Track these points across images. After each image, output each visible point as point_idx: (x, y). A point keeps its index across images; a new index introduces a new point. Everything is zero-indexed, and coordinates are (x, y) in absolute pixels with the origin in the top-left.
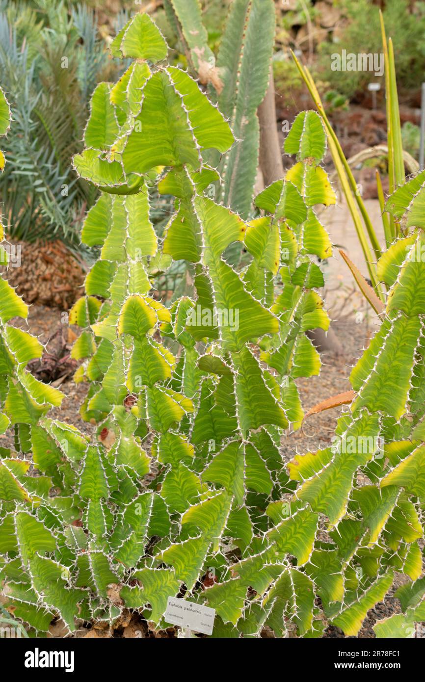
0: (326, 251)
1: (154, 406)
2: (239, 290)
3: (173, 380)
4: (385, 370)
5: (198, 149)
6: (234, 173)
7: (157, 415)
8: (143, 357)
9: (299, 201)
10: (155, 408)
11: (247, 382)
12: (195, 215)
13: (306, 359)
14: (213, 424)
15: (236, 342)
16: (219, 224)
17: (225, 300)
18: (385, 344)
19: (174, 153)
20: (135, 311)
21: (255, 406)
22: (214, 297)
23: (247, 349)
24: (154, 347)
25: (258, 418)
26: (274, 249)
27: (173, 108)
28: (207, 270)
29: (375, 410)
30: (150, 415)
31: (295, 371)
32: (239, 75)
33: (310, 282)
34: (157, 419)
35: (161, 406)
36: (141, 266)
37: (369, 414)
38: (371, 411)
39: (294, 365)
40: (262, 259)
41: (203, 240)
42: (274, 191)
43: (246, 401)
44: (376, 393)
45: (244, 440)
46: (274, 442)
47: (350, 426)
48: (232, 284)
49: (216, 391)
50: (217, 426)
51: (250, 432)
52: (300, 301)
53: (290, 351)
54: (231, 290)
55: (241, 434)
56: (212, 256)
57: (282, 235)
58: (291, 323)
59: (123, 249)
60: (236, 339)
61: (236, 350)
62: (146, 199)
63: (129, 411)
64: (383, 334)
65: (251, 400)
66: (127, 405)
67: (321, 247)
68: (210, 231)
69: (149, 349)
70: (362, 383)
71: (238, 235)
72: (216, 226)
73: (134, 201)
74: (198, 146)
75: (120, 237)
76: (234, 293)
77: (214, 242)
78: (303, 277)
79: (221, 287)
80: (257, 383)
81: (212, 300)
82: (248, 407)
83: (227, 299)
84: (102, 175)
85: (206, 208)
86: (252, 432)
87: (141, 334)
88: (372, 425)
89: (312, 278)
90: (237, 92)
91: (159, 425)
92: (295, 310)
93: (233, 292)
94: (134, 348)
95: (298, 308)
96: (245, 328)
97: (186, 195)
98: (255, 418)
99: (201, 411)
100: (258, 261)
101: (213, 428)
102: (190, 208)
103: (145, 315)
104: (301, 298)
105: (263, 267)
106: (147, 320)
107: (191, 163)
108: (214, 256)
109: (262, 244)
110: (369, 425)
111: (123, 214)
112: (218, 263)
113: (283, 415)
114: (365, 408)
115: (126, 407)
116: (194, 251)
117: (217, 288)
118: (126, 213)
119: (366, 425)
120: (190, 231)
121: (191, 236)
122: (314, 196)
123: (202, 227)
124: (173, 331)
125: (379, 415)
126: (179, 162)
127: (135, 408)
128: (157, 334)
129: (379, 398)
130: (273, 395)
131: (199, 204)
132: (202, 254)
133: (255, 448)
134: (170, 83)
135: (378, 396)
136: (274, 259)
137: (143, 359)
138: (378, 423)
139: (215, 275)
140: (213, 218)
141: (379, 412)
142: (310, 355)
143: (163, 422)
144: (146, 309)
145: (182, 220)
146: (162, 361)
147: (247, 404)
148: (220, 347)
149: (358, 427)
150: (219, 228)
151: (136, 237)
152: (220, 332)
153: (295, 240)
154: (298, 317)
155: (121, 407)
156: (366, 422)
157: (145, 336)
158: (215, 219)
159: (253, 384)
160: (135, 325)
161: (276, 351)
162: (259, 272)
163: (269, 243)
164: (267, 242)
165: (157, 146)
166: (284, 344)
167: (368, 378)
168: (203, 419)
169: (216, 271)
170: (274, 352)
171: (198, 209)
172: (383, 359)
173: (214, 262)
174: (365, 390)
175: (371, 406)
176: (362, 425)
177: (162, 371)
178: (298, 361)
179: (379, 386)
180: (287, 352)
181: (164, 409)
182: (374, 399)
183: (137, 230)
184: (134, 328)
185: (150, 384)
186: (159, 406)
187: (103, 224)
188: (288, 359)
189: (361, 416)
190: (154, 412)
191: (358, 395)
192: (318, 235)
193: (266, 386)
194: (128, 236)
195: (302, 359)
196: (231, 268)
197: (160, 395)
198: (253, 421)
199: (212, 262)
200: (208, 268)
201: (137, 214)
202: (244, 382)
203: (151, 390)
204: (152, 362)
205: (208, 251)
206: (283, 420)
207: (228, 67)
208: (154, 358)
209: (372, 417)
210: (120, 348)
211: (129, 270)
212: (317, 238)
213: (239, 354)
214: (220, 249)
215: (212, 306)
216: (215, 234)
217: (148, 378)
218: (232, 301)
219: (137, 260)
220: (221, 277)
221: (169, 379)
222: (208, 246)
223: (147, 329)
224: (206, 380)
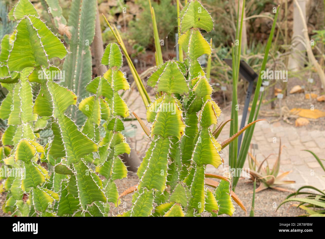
0: (126, 113)
1: (37, 198)
2: (75, 130)
3: (46, 183)
4: (154, 167)
5: (47, 57)
6: (80, 79)
7: (39, 203)
9: (109, 87)
10: (38, 199)
11: (83, 179)
12: (49, 91)
13: (120, 169)
14: (69, 205)
15: (76, 158)
16: (62, 96)
17: (68, 136)
18: (152, 153)
19: (36, 60)
20: (24, 149)
21: (89, 192)
22: (62, 134)
23: (82, 161)
24: (35, 166)
25: (91, 198)
26: (98, 112)
27: (33, 36)
28: (57, 120)
29: (151, 188)
30: (35, 203)
31: (114, 176)
32: (79, 29)
33: (117, 128)
34: (39, 205)
35: (41, 197)
36: (30, 126)
37: (148, 191)
38: (149, 189)
39: (113, 173)
40: (92, 118)
41: (53, 104)
42: (96, 83)
43: (84, 190)
44: (150, 179)
45: (84, 210)
46: (100, 210)
47: (138, 198)
48: (71, 127)
49: (68, 186)
50: (71, 206)
51: (87, 206)
52: (112, 138)
53: (111, 166)
54: (71, 130)
55: (82, 207)
56: (60, 113)
57: (101, 105)
58: (109, 150)
59: (19, 118)
60: (76, 156)
61: (76, 162)
62: (31, 92)
63: (25, 203)
64: (152, 149)
65: (86, 189)
66: (24, 200)
67: (124, 111)
68: (57, 100)
69: (33, 168)
70: (143, 175)
71: (72, 102)
72: (61, 97)
73: (24, 93)
74: (47, 55)
75: (18, 112)
76: (72, 132)
77: (60, 106)
78: (113, 126)
79: (65, 129)
80: (89, 179)
81: (61, 136)
82: (85, 193)
83: (69, 135)
85: (55, 88)
86: (88, 206)
87: (28, 160)
88: (150, 196)
89: (118, 126)
90: (79, 38)
91: (40, 208)
92: (110, 143)
93: (72, 131)
95: (112, 141)
96: (80, 150)
97: (43, 82)
98: (89, 198)
99: (62, 198)
100: (90, 119)
101: (69, 207)
102: (46, 88)
103: (29, 150)
104: (113, 137)
105: (93, 122)
106: (31, 152)
107: (44, 64)
108: (61, 113)
109: (92, 111)
110: (148, 196)
111: (18, 100)
112: (63, 117)
113: (104, 195)
114: (146, 188)
115: (24, 201)
116: (49, 111)
117: (63, 130)
118: (20, 99)
119: (147, 197)
120: (47, 100)
121: (48, 103)
122: (118, 86)
123: (52, 98)
124: (47, 158)
125: (153, 191)
126: (38, 65)
127: (28, 201)
128: (39, 161)
129: (152, 182)
130: (97, 185)
131: (51, 86)
132: (53, 112)
133: (90, 214)
134: (31, 24)
135: (152, 181)
136: (98, 117)
137: (30, 173)
138: (152, 195)
139: (62, 123)
140: (59, 93)
141: (153, 189)
142: (121, 168)
143: (43, 206)
144: (30, 147)
145: (42, 95)
146: (40, 173)
147: (85, 191)
148: (66, 160)
149: (143, 198)
150: (62, 98)
151: (26, 112)
152: (66, 153)
153: (109, 108)
154: (112, 147)
155: (21, 201)
156: (147, 195)
157: (30, 161)
158: (60, 93)
159: (87, 180)
160: (25, 155)
161: (102, 165)
162: (91, 125)
163: (95, 110)
164: (94, 109)
166: (106, 161)
167: (145, 172)
168: (63, 202)
169: (62, 121)
170: (101, 165)
171: (50, 88)
172: (152, 162)
173: (61, 116)
174: (144, 178)
175: (148, 186)
176: (144, 197)
177: (40, 179)
178: (115, 171)
179: (151, 176)
180: (110, 167)
181: (43, 199)
182: (149, 183)
183: (27, 108)
184: (24, 157)
185: (34, 186)
186: (40, 198)
188: (110, 170)
189: (144, 192)
190: (38, 201)
191: (141, 181)
192: (122, 105)
193: (94, 180)
194: (22, 111)
195: (118, 170)
196: (70, 119)
197: (40, 192)
198: (88, 200)
199: (59, 116)
200: (58, 119)
201: (26, 100)
202: (82, 179)
203: (35, 190)
204: (35, 175)
205: (57, 111)
206: (104, 198)
207: (74, 26)
208: (36, 172)
209: (149, 192)
211: (23, 129)
212: (121, 107)
213: (78, 164)
214: (63, 109)
215: (61, 139)
216: (60, 101)
217: (33, 183)
218: (72, 136)
219: (27, 124)
220: (65, 124)
221: (44, 182)
222: (57, 107)
223: (31, 157)
224: (64, 181)
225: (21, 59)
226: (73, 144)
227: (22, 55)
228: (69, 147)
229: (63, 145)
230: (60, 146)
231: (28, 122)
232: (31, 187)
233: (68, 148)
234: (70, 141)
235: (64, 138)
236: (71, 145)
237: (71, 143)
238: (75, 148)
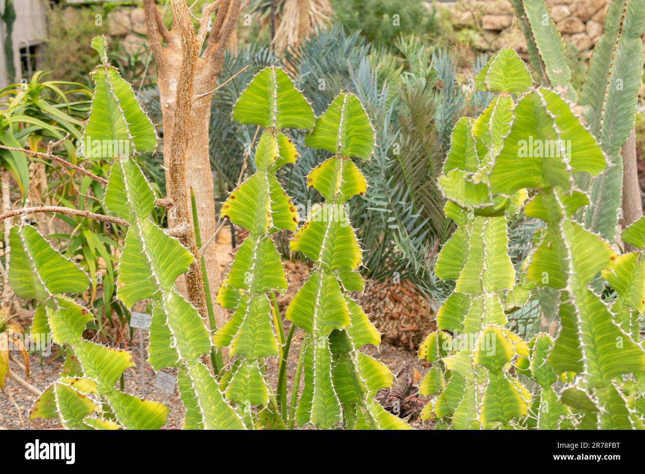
2: (607, 322)
3: (529, 418)
5: (569, 171)
8: (498, 391)
11: (612, 422)
12: (563, 239)
15: (601, 377)
16: (587, 250)
17: (591, 331)
19: (543, 175)
22: (579, 327)
23: (613, 386)
24: (510, 381)
26: (641, 287)
27: (544, 129)
28: (574, 299)
32: (603, 113)
36: (497, 300)
40: (627, 297)
41: (571, 266)
42: (643, 226)
48: (599, 315)
54: (598, 321)
56: (579, 283)
59: (479, 282)
60: (602, 374)
61: (601, 386)
62: (505, 232)
68: (577, 258)
69: (504, 384)
71: (607, 263)
72: (585, 253)
73: (492, 234)
74: (569, 167)
75: (476, 269)
76: (601, 325)
77: (582, 269)
79: (587, 317)
81: (578, 331)
83: (594, 330)
84: (467, 196)
85: (575, 233)
87: (497, 367)
90: (601, 130)
93: (600, 323)
94: (489, 381)
96: (612, 363)
97: (554, 218)
100: (623, 299)
102: (557, 232)
103: (501, 347)
105: (628, 306)
106: (504, 353)
107: (561, 185)
108: (581, 284)
109: (628, 281)
111: (480, 247)
112: (585, 292)
116: (558, 278)
117: (583, 318)
118: (484, 245)
120: (556, 256)
121: (557, 262)
123: (569, 252)
124: (530, 368)
126: (547, 185)
128: (512, 371)
131: (567, 229)
132: (569, 280)
134: (542, 104)
136: (641, 297)
137: (497, 394)
139: (581, 304)
140: (582, 244)
144: (504, 341)
145: (549, 245)
146: (518, 396)
148: (585, 381)
150: (587, 255)
151: (493, 270)
152: (585, 365)
157: (500, 369)
160: (491, 357)
161: (641, 396)
162: (624, 311)
163: (635, 280)
165: (526, 168)
169: (582, 301)
170: (639, 396)
171: (566, 233)
173: (580, 291)
177: (518, 408)
183: (495, 263)
184: (489, 360)
185: (504, 421)
187: (459, 259)
194: (485, 268)
196: (598, 298)
199: (578, 290)
200: (575, 297)
201: (495, 246)
203: (504, 428)
204: (507, 398)
205: (575, 279)
207: (592, 105)
208: (510, 394)
210: (472, 383)
211: (485, 303)
213: (604, 391)
214: (586, 278)
215: (576, 337)
216: (583, 260)
217: (502, 414)
218: (600, 333)
219: (493, 294)
220: (587, 306)
221: (525, 416)
222: (575, 273)
223: (503, 362)
224: (565, 419)
225: (517, 171)
226: (599, 348)
227: (517, 164)
228: (590, 353)
229: (581, 349)
230: (572, 350)
231: (496, 290)
232: (498, 421)
233: (589, 355)
234: (593, 342)
235: (585, 335)
236: (594, 351)
237: (596, 347)
238: (601, 358)
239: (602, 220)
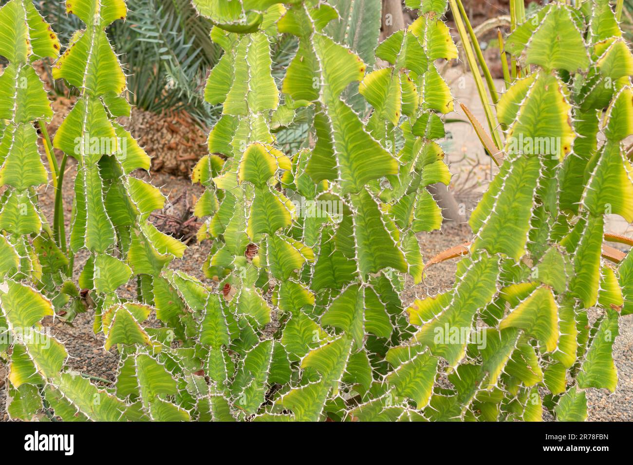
0: (447, 106)
1: (275, 254)
2: (358, 131)
3: (293, 227)
4: (504, 211)
6: (357, 35)
7: (278, 263)
8: (264, 205)
9: (420, 52)
10: (276, 256)
11: (366, 224)
12: (314, 53)
13: (427, 213)
14: (334, 271)
15: (355, 183)
16: (338, 63)
17: (344, 140)
18: (504, 184)
20: (256, 159)
21: (375, 249)
22: (333, 136)
23: (367, 191)
24: (274, 194)
25: (378, 261)
26: (395, 100)
28: (326, 110)
29: (494, 252)
30: (270, 262)
31: (416, 225)
33: (431, 133)
34: (278, 267)
35: (282, 253)
36: (263, 120)
37: (489, 256)
38: (491, 254)
39: (415, 218)
40: (383, 110)
41: (322, 78)
42: (395, 42)
43: (365, 245)
44: (495, 235)
45: (363, 283)
46: (393, 286)
47: (469, 268)
48: (350, 125)
49: (336, 236)
50: (337, 273)
51: (370, 277)
52: (420, 152)
53: (412, 205)
54: (350, 130)
55: (361, 277)
56: (332, 95)
57: (403, 86)
58: (412, 173)
59: (244, 103)
60: (355, 180)
61: (355, 191)
63: (250, 261)
64: (502, 175)
65: (370, 244)
66: (248, 256)
67: (443, 102)
68: (329, 71)
69: (269, 197)
70: (481, 225)
71: (356, 75)
72: (335, 65)
73: (255, 56)
75: (242, 91)
76: (352, 134)
77: (333, 81)
78: (423, 127)
79: (340, 127)
80: (377, 226)
81: (331, 140)
82: (367, 250)
83: (346, 139)
84: (221, 13)
85: (325, 47)
86: (372, 276)
87: (262, 182)
88: (491, 267)
89: (432, 128)
91: (279, 272)
92: (416, 160)
93: (352, 132)
94: (254, 195)
95: (419, 158)
96: (365, 169)
97: (305, 33)
98: (374, 262)
99: (322, 257)
100: (379, 112)
101: (333, 275)
102: (309, 46)
103: (265, 162)
104: (421, 149)
105: (383, 119)
106: (268, 168)
108: (333, 96)
109: (383, 96)
110: (489, 267)
111: (245, 69)
112: (337, 103)
113: (403, 258)
114: (485, 250)
115: (247, 258)
116: (312, 90)
117: (337, 128)
118: (248, 67)
119: (486, 268)
120: (310, 70)
121: (310, 75)
122: (435, 50)
123: (321, 65)
124: (294, 182)
125: (499, 258)
126: (298, 0)
127: (257, 258)
128: (278, 186)
129: (498, 241)
130: (392, 238)
131: (318, 43)
132: (321, 92)
133: (375, 291)
135: (498, 238)
136: (395, 109)
137: (263, 207)
138: (497, 265)
139: (334, 115)
140: (332, 57)
141: (498, 254)
142: (431, 210)
143: (283, 270)
144: (267, 157)
145: (302, 59)
146: (282, 208)
147: (367, 247)
148: (339, 186)
149: (477, 270)
150: (337, 68)
151: (258, 91)
152: (339, 172)
153: (416, 92)
154: (418, 168)
155: (242, 258)
156: (486, 264)
157: (265, 184)
158: (334, 58)
159: (372, 227)
160: (256, 173)
161: (397, 202)
162: (380, 124)
163: (389, 94)
166: (405, 195)
167: (487, 219)
168: (322, 266)
169: (335, 111)
170: (395, 203)
171: (318, 47)
172: (503, 201)
173: (333, 102)
174: (484, 231)
175: (490, 248)
176: (481, 267)
177: (282, 219)
178: (419, 216)
179: (498, 228)
180: (409, 206)
181: (285, 257)
182: (493, 241)
183: (259, 85)
184: (254, 176)
185: (270, 232)
186: (280, 254)
187: (226, 82)
188: (409, 213)
189: (480, 258)
190: (275, 259)
191: (477, 236)
192: (440, 89)
193: (386, 228)
194: (250, 90)
195: (424, 213)
196: (350, 108)
197: (281, 243)
198: (373, 265)
199: (331, 101)
200: (327, 108)
201: (259, 68)
202: (363, 224)
203: (271, 238)
204: (272, 210)
205: (327, 90)
206: (403, 263)
208: (275, 206)
209: (491, 260)
210: (241, 200)
211: (251, 123)
212: (439, 93)
213: (358, 196)
214: (339, 89)
215: (330, 146)
216: (334, 73)
217: (269, 226)
218: (352, 142)
219: (259, 114)
220: (340, 117)
221: (289, 226)
222: (326, 84)
223: (268, 176)
224: (326, 226)
226: (353, 156)
228: (344, 161)
229: (334, 158)
230: (326, 159)
231: (261, 110)
232: (265, 232)
233: (343, 163)
234: (347, 150)
235: (338, 143)
236: (348, 159)
237: (349, 155)
238: (354, 165)
239: (363, 42)
